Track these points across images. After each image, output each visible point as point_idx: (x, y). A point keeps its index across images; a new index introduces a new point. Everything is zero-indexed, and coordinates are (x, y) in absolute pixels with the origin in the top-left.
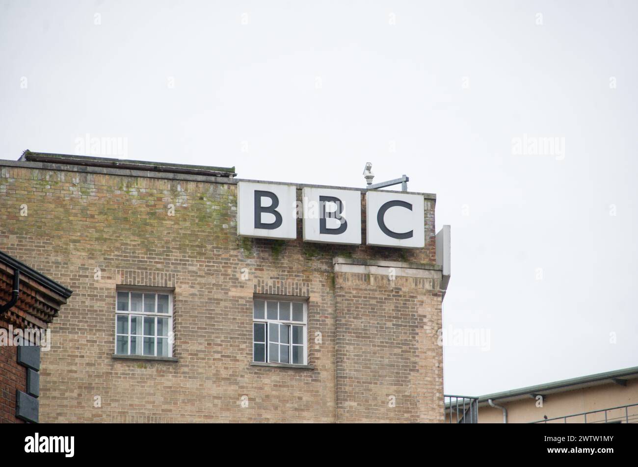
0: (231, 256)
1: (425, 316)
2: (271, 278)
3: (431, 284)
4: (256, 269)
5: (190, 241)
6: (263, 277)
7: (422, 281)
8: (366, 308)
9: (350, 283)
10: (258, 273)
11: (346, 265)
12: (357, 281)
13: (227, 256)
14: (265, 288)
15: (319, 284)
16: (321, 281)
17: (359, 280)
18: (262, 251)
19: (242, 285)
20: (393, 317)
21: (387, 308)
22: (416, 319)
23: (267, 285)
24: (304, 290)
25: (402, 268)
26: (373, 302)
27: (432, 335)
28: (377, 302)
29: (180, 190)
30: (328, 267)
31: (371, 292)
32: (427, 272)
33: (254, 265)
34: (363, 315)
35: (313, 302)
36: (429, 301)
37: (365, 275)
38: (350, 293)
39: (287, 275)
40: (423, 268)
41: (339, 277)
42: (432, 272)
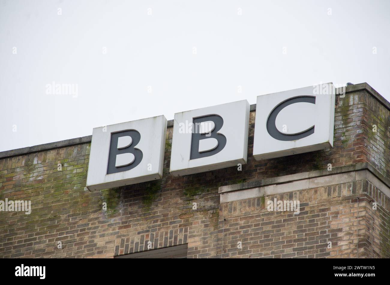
0: (90, 220)
1: (340, 230)
2: (139, 233)
3: (351, 189)
4: (120, 228)
5: (41, 216)
6: (128, 235)
7: (337, 188)
8: (258, 238)
9: (237, 213)
10: (123, 231)
11: (233, 193)
12: (247, 208)
13: (85, 221)
14: (130, 247)
15: (201, 226)
16: (203, 222)
17: (249, 206)
18: (130, 205)
19: (100, 250)
20: (295, 241)
21: (286, 232)
22: (328, 236)
23: (132, 243)
24: (181, 237)
25: (309, 178)
26: (268, 228)
27: (349, 251)
28: (273, 227)
29: (36, 163)
30: (214, 203)
31: (265, 218)
32: (345, 176)
33: (119, 223)
34: (251, 247)
35: (192, 248)
36: (347, 210)
37: (258, 199)
38: (237, 224)
39: (159, 225)
40: (339, 172)
41: (223, 209)
42: (353, 174)
